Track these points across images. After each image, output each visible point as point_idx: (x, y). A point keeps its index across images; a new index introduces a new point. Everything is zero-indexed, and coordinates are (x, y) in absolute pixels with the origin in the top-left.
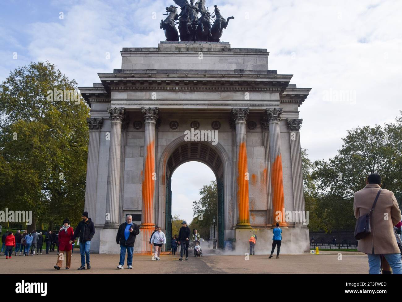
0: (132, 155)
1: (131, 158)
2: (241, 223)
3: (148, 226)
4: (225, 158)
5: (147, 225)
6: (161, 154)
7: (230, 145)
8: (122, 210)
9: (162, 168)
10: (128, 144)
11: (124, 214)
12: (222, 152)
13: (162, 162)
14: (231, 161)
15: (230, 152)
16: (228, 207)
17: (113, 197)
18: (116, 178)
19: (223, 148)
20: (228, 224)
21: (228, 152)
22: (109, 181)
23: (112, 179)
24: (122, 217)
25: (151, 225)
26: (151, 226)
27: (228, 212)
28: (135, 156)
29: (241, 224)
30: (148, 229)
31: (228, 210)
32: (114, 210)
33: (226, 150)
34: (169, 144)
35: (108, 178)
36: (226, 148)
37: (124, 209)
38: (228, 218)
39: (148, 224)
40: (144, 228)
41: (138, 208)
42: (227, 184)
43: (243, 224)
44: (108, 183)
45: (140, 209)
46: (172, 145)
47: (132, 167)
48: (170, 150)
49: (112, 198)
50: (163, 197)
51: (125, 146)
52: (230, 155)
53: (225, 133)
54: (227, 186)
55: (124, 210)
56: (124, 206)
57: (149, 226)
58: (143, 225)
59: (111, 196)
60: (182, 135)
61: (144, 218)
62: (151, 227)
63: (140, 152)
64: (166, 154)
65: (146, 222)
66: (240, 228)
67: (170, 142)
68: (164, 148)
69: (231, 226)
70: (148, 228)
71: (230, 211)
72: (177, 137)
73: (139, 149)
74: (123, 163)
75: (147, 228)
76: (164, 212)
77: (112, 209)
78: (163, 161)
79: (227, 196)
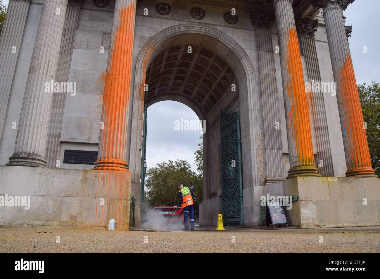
0: (87, 45)
1: (84, 49)
2: (303, 165)
3: (114, 165)
4: (247, 67)
5: (112, 163)
6: (140, 49)
7: (254, 49)
8: (58, 141)
9: (139, 72)
10: (81, 28)
11: (60, 149)
12: (242, 58)
13: (140, 63)
14: (257, 73)
15: (255, 59)
16: (255, 147)
17: (38, 98)
18: (49, 61)
19: (244, 51)
20: (256, 176)
21: (251, 59)
22: (33, 67)
23: (39, 62)
24: (56, 154)
25: (120, 162)
26: (119, 165)
27: (255, 155)
28: (91, 47)
29: (303, 168)
30: (112, 170)
31: (255, 151)
32: (36, 125)
33: (249, 55)
34: (153, 35)
35: (32, 62)
36: (248, 52)
37: (62, 139)
38: (256, 166)
39: (114, 160)
40: (105, 168)
41: (90, 138)
42: (252, 109)
43: (307, 168)
44: (30, 70)
45: (95, 140)
46: (159, 37)
47: (85, 64)
48: (155, 45)
49: (36, 99)
50: (140, 121)
51: (74, 30)
52: (255, 63)
53: (245, 31)
54: (252, 111)
55: (62, 142)
56: (62, 132)
57: (117, 165)
58: (102, 161)
59: (33, 96)
60: (178, 24)
61: (105, 149)
62: (120, 167)
63: (102, 42)
64: (149, 49)
65: (110, 156)
66: (303, 174)
67: (156, 33)
68: (145, 41)
69: (262, 180)
70: (114, 168)
71: (260, 153)
72: (168, 26)
73: (101, 37)
74: (69, 56)
75: (110, 168)
76: (140, 150)
77: (32, 124)
78: (142, 59)
79: (254, 128)
